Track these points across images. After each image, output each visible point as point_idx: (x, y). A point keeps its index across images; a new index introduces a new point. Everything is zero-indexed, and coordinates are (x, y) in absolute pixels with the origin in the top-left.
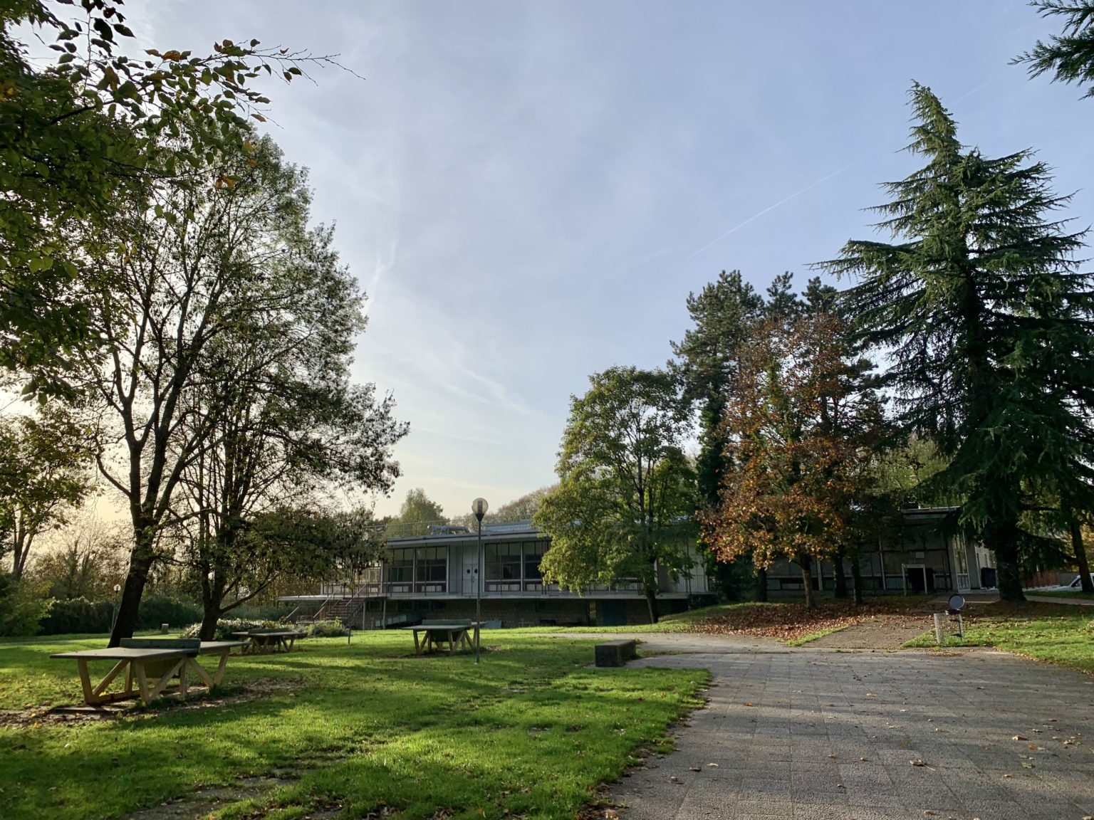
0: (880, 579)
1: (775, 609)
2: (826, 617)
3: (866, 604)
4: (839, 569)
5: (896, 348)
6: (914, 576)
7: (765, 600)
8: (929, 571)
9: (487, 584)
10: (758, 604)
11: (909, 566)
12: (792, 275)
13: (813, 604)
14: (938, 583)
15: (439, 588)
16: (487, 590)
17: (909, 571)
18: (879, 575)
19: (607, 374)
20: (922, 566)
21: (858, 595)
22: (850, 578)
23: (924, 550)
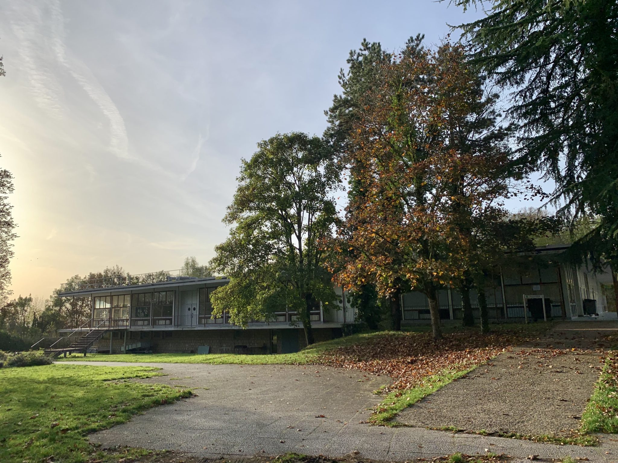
0: (502, 309)
1: (404, 338)
2: (452, 349)
3: (493, 332)
4: (467, 301)
5: (520, 89)
6: (534, 305)
7: (398, 329)
8: (548, 301)
9: (200, 319)
10: (392, 332)
11: (530, 297)
12: (423, 37)
13: (439, 334)
14: (555, 311)
15: (168, 322)
16: (200, 323)
17: (529, 301)
18: (501, 306)
19: (271, 141)
20: (542, 297)
21: (485, 323)
22: (478, 309)
23: (541, 283)
